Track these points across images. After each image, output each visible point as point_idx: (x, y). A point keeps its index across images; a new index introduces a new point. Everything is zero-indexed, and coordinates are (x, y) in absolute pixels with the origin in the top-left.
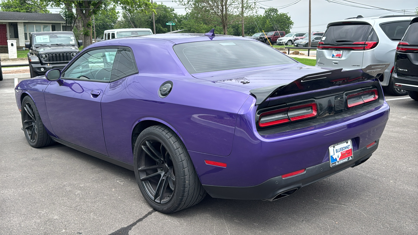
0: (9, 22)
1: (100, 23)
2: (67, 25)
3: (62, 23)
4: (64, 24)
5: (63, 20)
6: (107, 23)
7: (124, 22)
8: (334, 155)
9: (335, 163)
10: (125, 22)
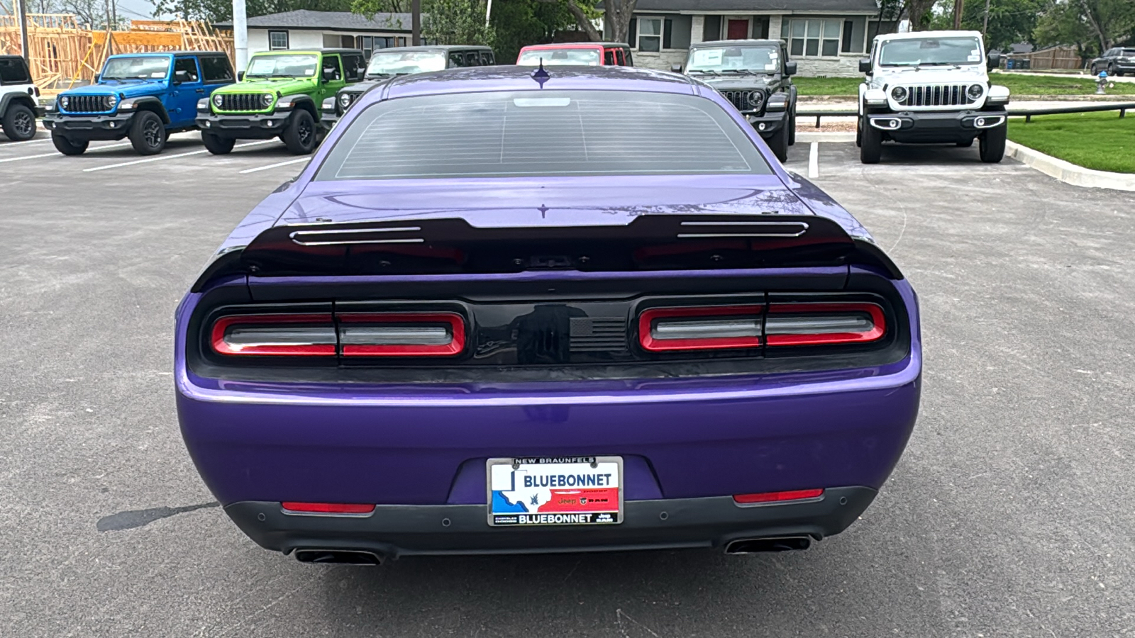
0: (754, 16)
1: (1006, 11)
2: (882, 20)
3: (870, 16)
4: (876, 17)
5: (873, 7)
6: (1024, 10)
7: (1068, 7)
8: (513, 489)
9: (517, 516)
10: (1071, 7)
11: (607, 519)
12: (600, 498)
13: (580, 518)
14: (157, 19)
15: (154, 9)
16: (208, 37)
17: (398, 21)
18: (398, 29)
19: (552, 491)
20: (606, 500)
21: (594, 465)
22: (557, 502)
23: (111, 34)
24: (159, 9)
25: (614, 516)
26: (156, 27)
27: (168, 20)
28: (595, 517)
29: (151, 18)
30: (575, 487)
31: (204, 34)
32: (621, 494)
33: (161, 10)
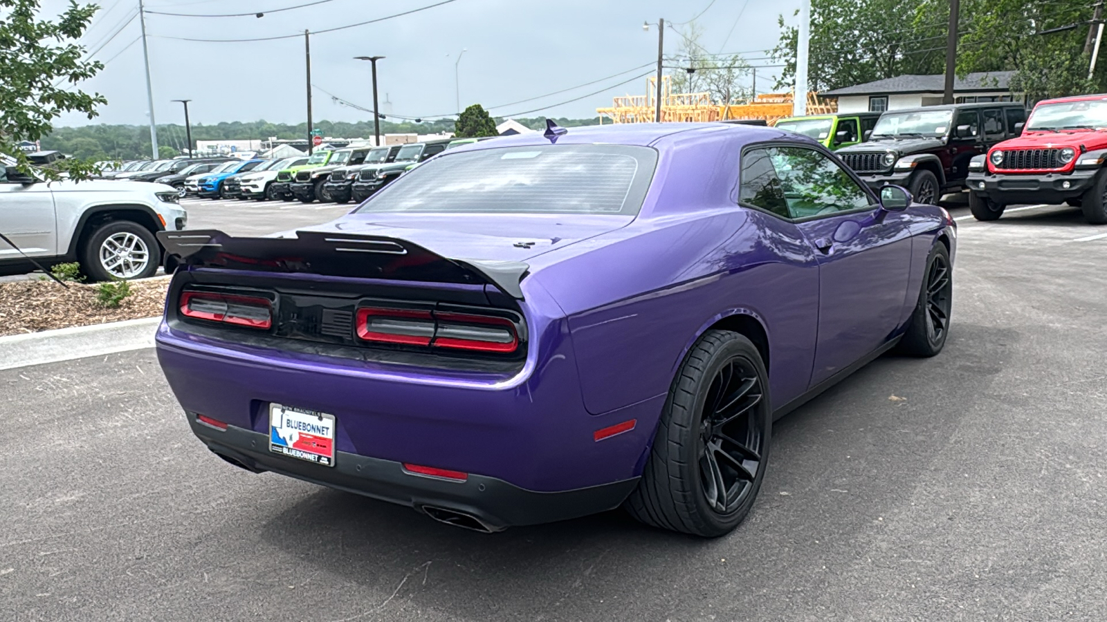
8: (282, 428)
11: (324, 461)
12: (321, 444)
13: (311, 457)
14: (777, 92)
15: (776, 84)
16: (817, 106)
17: (995, 79)
18: (993, 87)
19: (300, 433)
20: (325, 447)
21: (320, 419)
22: (302, 443)
23: (729, 108)
24: (780, 83)
25: (329, 460)
26: (776, 100)
27: (785, 93)
28: (320, 458)
29: (771, 92)
30: (310, 433)
31: (814, 103)
32: (333, 444)
33: (781, 84)
